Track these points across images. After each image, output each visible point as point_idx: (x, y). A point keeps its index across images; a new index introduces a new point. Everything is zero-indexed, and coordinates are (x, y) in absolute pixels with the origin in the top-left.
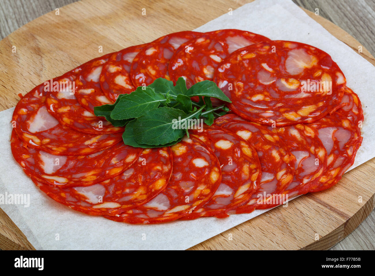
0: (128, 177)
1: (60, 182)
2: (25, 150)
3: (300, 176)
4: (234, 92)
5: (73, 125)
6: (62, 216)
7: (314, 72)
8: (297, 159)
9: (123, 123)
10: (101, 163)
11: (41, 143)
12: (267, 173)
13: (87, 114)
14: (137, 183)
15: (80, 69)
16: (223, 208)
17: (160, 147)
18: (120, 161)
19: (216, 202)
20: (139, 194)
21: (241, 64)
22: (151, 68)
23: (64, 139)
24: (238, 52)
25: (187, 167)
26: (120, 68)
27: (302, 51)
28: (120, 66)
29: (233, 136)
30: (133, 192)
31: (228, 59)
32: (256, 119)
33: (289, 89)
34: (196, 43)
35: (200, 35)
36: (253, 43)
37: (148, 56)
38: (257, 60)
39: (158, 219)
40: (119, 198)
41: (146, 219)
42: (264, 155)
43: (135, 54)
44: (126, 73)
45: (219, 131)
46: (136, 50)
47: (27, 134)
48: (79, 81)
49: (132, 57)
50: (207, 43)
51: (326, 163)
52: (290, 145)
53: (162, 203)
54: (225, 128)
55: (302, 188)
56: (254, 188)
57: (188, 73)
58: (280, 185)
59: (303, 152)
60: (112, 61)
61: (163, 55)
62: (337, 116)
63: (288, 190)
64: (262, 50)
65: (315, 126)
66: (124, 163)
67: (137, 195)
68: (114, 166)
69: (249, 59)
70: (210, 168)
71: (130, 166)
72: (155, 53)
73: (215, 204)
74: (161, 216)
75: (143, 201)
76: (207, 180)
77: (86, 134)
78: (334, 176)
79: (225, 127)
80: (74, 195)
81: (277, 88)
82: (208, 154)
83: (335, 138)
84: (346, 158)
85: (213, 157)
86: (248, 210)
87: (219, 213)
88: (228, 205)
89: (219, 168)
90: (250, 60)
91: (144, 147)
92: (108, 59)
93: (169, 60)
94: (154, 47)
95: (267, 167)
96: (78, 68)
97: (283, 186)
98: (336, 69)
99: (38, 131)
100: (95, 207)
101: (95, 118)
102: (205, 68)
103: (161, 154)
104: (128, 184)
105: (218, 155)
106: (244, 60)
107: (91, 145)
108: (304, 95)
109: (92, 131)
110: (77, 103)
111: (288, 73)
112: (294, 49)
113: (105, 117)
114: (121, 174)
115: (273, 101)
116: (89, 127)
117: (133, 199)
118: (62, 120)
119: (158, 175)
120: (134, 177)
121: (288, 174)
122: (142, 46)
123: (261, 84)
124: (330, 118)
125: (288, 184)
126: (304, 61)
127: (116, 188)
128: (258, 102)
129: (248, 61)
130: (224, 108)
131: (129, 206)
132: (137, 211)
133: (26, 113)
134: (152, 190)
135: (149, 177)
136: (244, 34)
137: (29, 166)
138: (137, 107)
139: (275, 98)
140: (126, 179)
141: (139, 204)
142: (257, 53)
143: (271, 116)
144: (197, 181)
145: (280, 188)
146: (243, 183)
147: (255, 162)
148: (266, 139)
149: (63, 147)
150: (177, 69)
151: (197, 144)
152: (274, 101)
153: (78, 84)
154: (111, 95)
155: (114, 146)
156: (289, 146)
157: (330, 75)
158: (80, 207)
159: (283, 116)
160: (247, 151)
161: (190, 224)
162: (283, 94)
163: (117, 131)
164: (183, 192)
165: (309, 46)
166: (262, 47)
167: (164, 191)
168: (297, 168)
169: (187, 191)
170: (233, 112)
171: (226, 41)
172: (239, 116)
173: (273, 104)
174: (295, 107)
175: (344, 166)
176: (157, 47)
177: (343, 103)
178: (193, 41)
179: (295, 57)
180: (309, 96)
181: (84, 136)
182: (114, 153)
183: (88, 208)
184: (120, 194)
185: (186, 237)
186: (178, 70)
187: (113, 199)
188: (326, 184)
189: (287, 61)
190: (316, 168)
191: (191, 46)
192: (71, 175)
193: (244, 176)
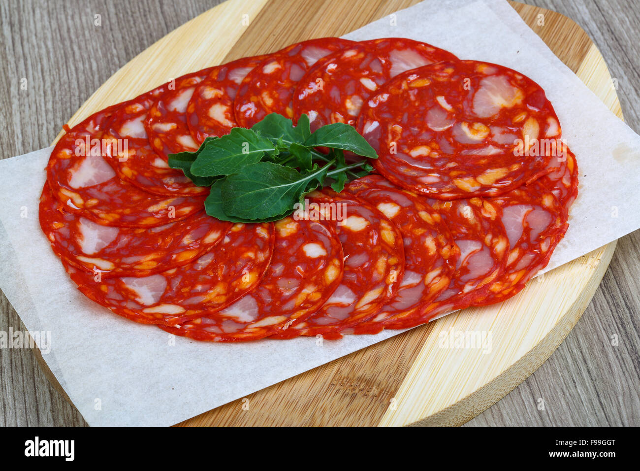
0: (204, 267)
1: (102, 268)
2: (58, 216)
3: (461, 281)
4: (386, 141)
5: (136, 179)
6: (97, 321)
7: (515, 115)
8: (462, 254)
9: (209, 182)
10: (168, 242)
11: (84, 205)
12: (412, 273)
13: (159, 163)
14: (216, 277)
15: (162, 90)
16: (336, 324)
17: (259, 223)
18: (196, 241)
19: (327, 314)
20: (216, 294)
21: (405, 95)
22: (267, 95)
23: (119, 201)
24: (404, 76)
25: (292, 256)
26: (221, 93)
27: (502, 79)
28: (222, 89)
29: (372, 211)
30: (207, 291)
31: (387, 87)
32: (410, 186)
33: (471, 140)
34: (342, 58)
35: (351, 45)
36: (430, 63)
37: (267, 75)
38: (430, 91)
39: (236, 336)
40: (185, 298)
41: (217, 335)
42: (412, 244)
43: (248, 70)
44: (229, 101)
45: (352, 201)
46: (250, 64)
47: (67, 189)
48: (157, 110)
49: (242, 76)
50: (360, 59)
51: (506, 262)
52: (456, 230)
53: (247, 310)
54: (362, 197)
55: (461, 298)
56: (389, 295)
57: (322, 107)
58: (428, 292)
59: (474, 242)
60: (210, 81)
61: (289, 74)
62: (538, 188)
63: (440, 301)
64: (441, 75)
65: (500, 201)
66: (201, 245)
67: (213, 296)
68: (186, 248)
69: (418, 88)
70: (328, 260)
71: (209, 249)
72: (278, 71)
73: (325, 317)
74: (241, 331)
75: (219, 305)
76: (319, 279)
77: (153, 195)
78: (514, 283)
79: (362, 195)
80: (120, 289)
81: (453, 137)
82: (328, 237)
83: (527, 222)
84: (537, 255)
85: (334, 242)
86: (374, 329)
87: (329, 331)
88: (344, 320)
89: (340, 260)
90: (421, 90)
91: (233, 221)
92: (205, 77)
93: (297, 83)
94: (278, 60)
95: (414, 263)
96: (159, 88)
97: (430, 295)
98: (548, 111)
99: (83, 186)
100: (147, 311)
101: (170, 171)
102: (350, 99)
103: (257, 234)
104: (201, 277)
105: (344, 239)
106: (411, 89)
107: (157, 213)
108: (492, 151)
109: (161, 190)
110: (146, 145)
111: (475, 114)
112: (491, 75)
113: (183, 170)
114: (194, 261)
115: (443, 158)
116: (159, 184)
117: (205, 301)
118: (120, 170)
119: (248, 266)
120: (213, 266)
121: (443, 276)
122: (261, 58)
123: (429, 130)
124: (526, 191)
125: (439, 292)
126: (503, 96)
127: (184, 282)
128: (420, 159)
129: (416, 92)
130: (365, 166)
131: (197, 312)
132: (208, 321)
133: (70, 157)
134: (235, 288)
135: (235, 269)
136: (419, 47)
137: (59, 241)
138: (230, 158)
139: (446, 154)
140: (199, 269)
141: (212, 310)
142: (433, 79)
143: (435, 183)
144: (304, 279)
145: (426, 299)
146: (373, 286)
147: (396, 254)
148: (420, 219)
149: (115, 213)
150: (305, 98)
152: (445, 158)
153: (155, 114)
154: (199, 135)
155: (191, 216)
156: (454, 232)
157: (537, 120)
158: (125, 310)
159: (453, 183)
160: (388, 236)
161: (283, 346)
162: (459, 146)
163: (198, 193)
164: (281, 294)
165: (515, 72)
166: (442, 70)
167: (254, 291)
168: (459, 267)
169: (287, 294)
170: (378, 173)
171: (389, 56)
172: (387, 180)
173: (442, 162)
174: (475, 169)
175: (533, 268)
176: (282, 62)
177: (550, 168)
178: (339, 55)
179: (491, 89)
180: (501, 153)
181: (150, 199)
182: (188, 228)
183: (137, 311)
184: (187, 292)
185: (274, 367)
186: (307, 101)
187: (176, 299)
188: (500, 296)
189: (476, 95)
190: (488, 269)
191: (334, 63)
192: (121, 259)
193: (377, 275)
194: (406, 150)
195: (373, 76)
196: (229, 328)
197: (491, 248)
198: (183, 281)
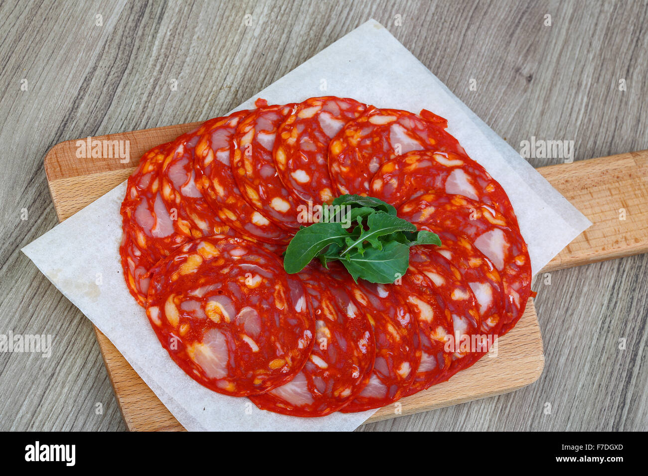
1: (441, 156)
3: (188, 158)
4: (284, 289)
8: (194, 183)
11: (482, 211)
12: (224, 162)
14: (361, 151)
16: (263, 113)
18: (388, 181)
19: (273, 124)
20: (354, 138)
21: (285, 347)
22: (396, 337)
23: (458, 218)
24: (293, 372)
25: (314, 171)
26: (433, 337)
27: (211, 375)
30: (362, 140)
31: (303, 357)
32: (251, 244)
33: (217, 301)
34: (351, 387)
37: (405, 361)
38: (266, 356)
40: (374, 133)
42: (233, 188)
43: (422, 368)
44: (423, 327)
45: (290, 226)
46: (424, 376)
47: (502, 226)
48: (474, 317)
49: (425, 362)
50: (337, 389)
51: (159, 181)
53: (328, 125)
55: (183, 138)
56: (235, 140)
57: (348, 325)
58: (208, 142)
59: (188, 195)
61: (388, 363)
62: (152, 255)
64: (263, 376)
65: (179, 240)
66: (384, 179)
68: (392, 175)
69: (277, 357)
71: (376, 175)
72: (398, 366)
75: (348, 128)
76: (288, 151)
82: (295, 189)
83: (153, 216)
84: (138, 185)
85: (289, 185)
88: (259, 116)
89: (279, 170)
90: (274, 357)
92: (454, 359)
93: (377, 355)
94: (403, 380)
95: (226, 171)
97: (205, 139)
98: (163, 331)
100: (394, 118)
102: (329, 339)
104: (370, 150)
106: (283, 357)
107: (427, 206)
108: (198, 293)
111: (222, 333)
112: (220, 380)
117: (359, 131)
119: (342, 160)
120: (368, 160)
121: (201, 157)
123: (253, 306)
125: (199, 142)
126: (204, 356)
128: (252, 273)
129: (278, 353)
132: (350, 115)
134: (343, 141)
135: (350, 157)
137: (482, 174)
140: (375, 158)
141: (351, 123)
142: (268, 371)
143: (234, 249)
144: (299, 150)
145: (207, 136)
147: (241, 178)
148: (235, 212)
149: (456, 205)
152: (233, 277)
153: (474, 312)
156: (205, 205)
157: (169, 323)
159: (219, 251)
160: (252, 194)
162: (225, 292)
164: (310, 138)
166: (264, 382)
167: (329, 141)
168: (193, 171)
169: (306, 138)
171: (313, 397)
173: (234, 272)
174: (206, 270)
176: (399, 378)
177: (147, 278)
179: (216, 365)
180: (191, 292)
181: (438, 222)
182: (398, 194)
184: (375, 137)
187: (379, 130)
188: (156, 151)
189: (228, 358)
190: (171, 170)
191: (355, 380)
192: (432, 164)
193: (248, 157)
194: (266, 282)
195: (318, 371)
196: (332, 106)
197: (173, 190)
198: (382, 147)
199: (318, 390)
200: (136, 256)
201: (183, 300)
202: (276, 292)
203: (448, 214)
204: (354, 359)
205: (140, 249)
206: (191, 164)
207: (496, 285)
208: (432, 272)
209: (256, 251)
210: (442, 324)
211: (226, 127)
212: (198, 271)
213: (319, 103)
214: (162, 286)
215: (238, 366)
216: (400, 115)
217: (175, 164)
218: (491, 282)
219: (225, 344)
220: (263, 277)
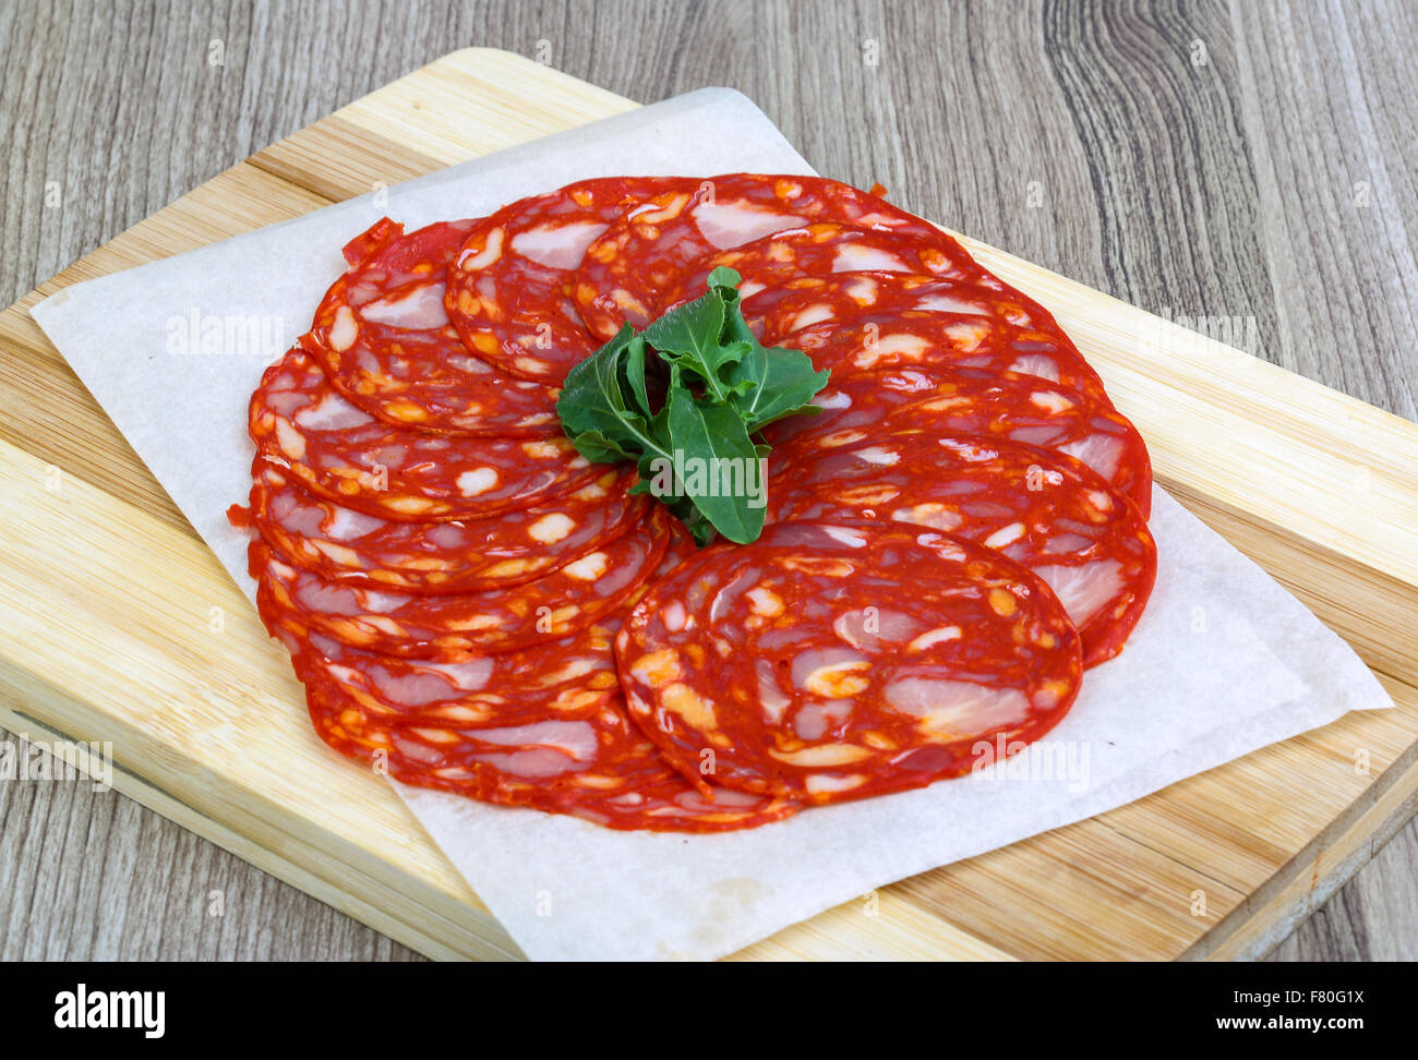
0: (455, 365)
2: (614, 199)
4: (799, 554)
7: (889, 735)
11: (642, 224)
14: (425, 379)
16: (271, 516)
18: (524, 349)
19: (305, 507)
23: (651, 260)
24: (1028, 580)
30: (391, 373)
31: (990, 558)
33: (806, 674)
34: (1085, 490)
38: (977, 616)
40: (374, 350)
42: (488, 601)
43: (1050, 376)
45: (618, 520)
49: (1034, 371)
50: (1087, 516)
53: (334, 419)
55: (311, 661)
56: (339, 575)
57: (916, 470)
58: (334, 618)
59: (482, 682)
62: (648, 771)
63: (308, 636)
64: (1033, 629)
65: (611, 718)
66: (515, 355)
67: (377, 380)
69: (985, 598)
70: (452, 499)
71: (501, 366)
72: (1043, 414)
73: (297, 505)
74: (274, 411)
75: (352, 388)
76: (396, 492)
78: (358, 740)
81: (817, 649)
82: (513, 496)
85: (497, 504)
89: (447, 515)
90: (983, 605)
94: (1078, 407)
95: (428, 605)
98: (887, 776)
99: (698, 222)
100: (344, 309)
102: (948, 508)
103: (533, 414)
106: (985, 591)
107: (608, 299)
108: (774, 707)
111: (900, 679)
112: (1031, 702)
114: (474, 354)
116: (690, 295)
117: (364, 373)
119: (444, 409)
120: (450, 372)
123: (835, 614)
128: (742, 603)
129: (973, 597)
131: (334, 362)
132: (314, 381)
139: (758, 637)
140: (449, 361)
141: (338, 382)
142: (1015, 618)
143: (664, 623)
144: (400, 473)
150: (945, 449)
151: (563, 477)
156: (520, 657)
157: (861, 762)
159: (663, 649)
160: (509, 570)
162: (783, 656)
164: (366, 451)
166: (1050, 630)
167: (384, 425)
168: (412, 663)
169: (365, 458)
171: (1101, 560)
174: (706, 678)
176: (1075, 413)
178: (1095, 484)
180: (770, 719)
184: (391, 351)
187: (371, 340)
188: (329, 723)
189: (971, 684)
190: (398, 700)
191: (1067, 480)
192: (491, 276)
193: (396, 560)
194: (769, 583)
195: (1032, 542)
196: (281, 401)
197: (461, 702)
198: (420, 345)
199: (1084, 549)
200: (644, 803)
201: (791, 733)
202: (804, 569)
203: (636, 273)
204: (1011, 474)
205: (623, 791)
206: (388, 662)
207: (846, 235)
208: (794, 319)
209: (678, 585)
210: (939, 329)
211: (293, 587)
212: (711, 698)
213: (268, 419)
214: (743, 766)
215: (996, 670)
216: (339, 297)
217: (381, 692)
218: (837, 241)
219: (931, 683)
220: (756, 585)
